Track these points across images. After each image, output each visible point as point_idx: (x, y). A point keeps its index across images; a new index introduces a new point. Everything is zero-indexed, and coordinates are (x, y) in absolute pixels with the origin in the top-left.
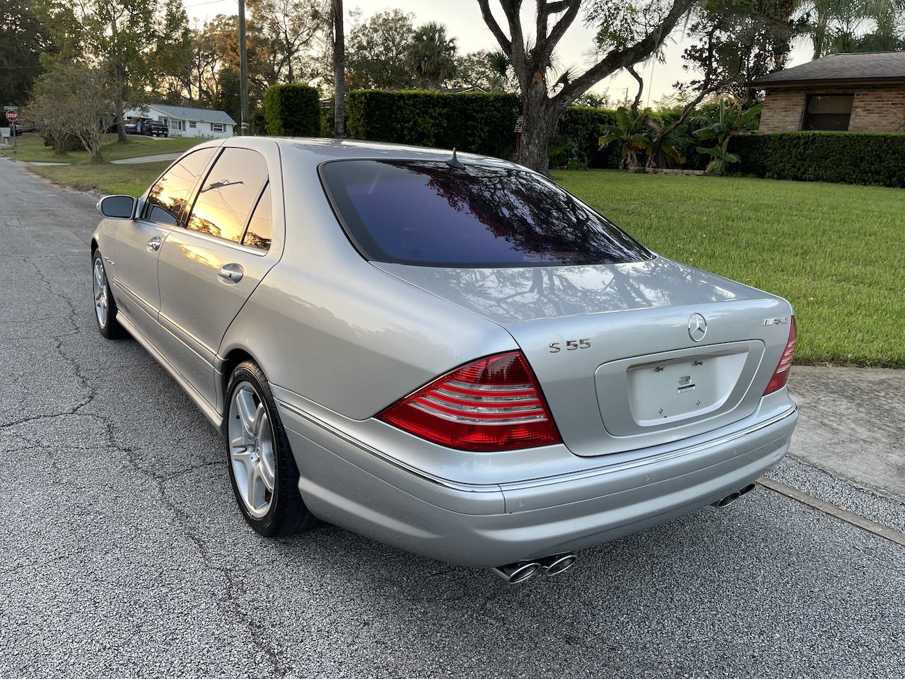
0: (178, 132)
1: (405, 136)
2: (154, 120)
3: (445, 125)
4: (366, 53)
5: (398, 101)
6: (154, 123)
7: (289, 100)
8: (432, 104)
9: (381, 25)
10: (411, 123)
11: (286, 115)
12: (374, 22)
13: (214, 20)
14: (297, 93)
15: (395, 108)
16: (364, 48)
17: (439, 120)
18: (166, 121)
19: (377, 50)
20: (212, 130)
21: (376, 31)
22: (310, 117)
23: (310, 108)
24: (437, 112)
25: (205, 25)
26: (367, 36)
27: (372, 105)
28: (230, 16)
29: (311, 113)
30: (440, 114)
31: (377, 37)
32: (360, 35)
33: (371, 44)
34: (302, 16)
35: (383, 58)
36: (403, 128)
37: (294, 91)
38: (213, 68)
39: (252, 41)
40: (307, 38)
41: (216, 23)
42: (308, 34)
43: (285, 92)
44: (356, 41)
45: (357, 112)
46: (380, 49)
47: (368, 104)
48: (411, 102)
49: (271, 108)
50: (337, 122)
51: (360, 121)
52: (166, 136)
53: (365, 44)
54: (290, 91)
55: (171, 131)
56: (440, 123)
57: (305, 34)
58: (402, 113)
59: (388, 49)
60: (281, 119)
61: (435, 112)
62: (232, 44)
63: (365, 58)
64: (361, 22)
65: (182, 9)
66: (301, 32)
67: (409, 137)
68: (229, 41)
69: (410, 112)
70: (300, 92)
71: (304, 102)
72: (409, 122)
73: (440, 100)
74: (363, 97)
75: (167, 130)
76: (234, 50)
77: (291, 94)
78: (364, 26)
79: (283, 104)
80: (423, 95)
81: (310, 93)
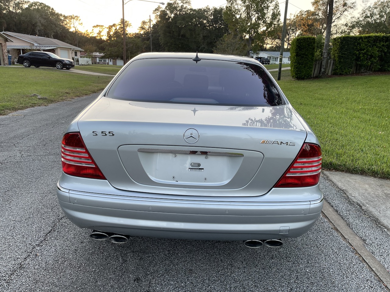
0: (274, 62)
1: (360, 57)
2: (265, 58)
3: (386, 51)
4: (369, 19)
5: (359, 40)
6: (265, 59)
7: (300, 44)
8: (379, 40)
9: (379, 5)
10: (365, 51)
11: (298, 51)
12: (376, 4)
13: (298, 13)
14: (305, 40)
15: (356, 44)
16: (368, 17)
17: (382, 49)
18: (270, 58)
19: (375, 17)
20: (288, 60)
21: (376, 8)
22: (310, 51)
23: (310, 46)
24: (381, 44)
25: (294, 16)
26: (370, 11)
27: (344, 43)
28: (306, 11)
29: (311, 49)
30: (383, 45)
31: (375, 11)
32: (367, 11)
33: (372, 15)
34: (338, 6)
35: (378, 21)
36: (360, 54)
37: (304, 40)
38: (295, 34)
39: (312, 20)
40: (340, 15)
41: (299, 15)
42: (340, 14)
43: (299, 40)
44: (364, 14)
45: (336, 47)
46: (377, 17)
47: (342, 43)
48: (366, 40)
49: (292, 48)
50: (324, 52)
51: (336, 51)
52: (269, 64)
53: (369, 15)
54: (302, 40)
55: (271, 62)
56: (382, 50)
57: (338, 14)
58: (360, 46)
59: (381, 16)
60: (296, 52)
61: (380, 44)
62: (304, 23)
63: (368, 22)
64: (368, 5)
65: (278, 11)
66: (336, 13)
67: (363, 58)
68: (302, 21)
69: (365, 45)
70: (306, 40)
71: (308, 44)
72: (364, 50)
73: (384, 38)
74: (340, 39)
75: (269, 61)
76: (304, 25)
77: (302, 41)
78: (370, 7)
79: (297, 46)
80: (374, 36)
81: (311, 40)
